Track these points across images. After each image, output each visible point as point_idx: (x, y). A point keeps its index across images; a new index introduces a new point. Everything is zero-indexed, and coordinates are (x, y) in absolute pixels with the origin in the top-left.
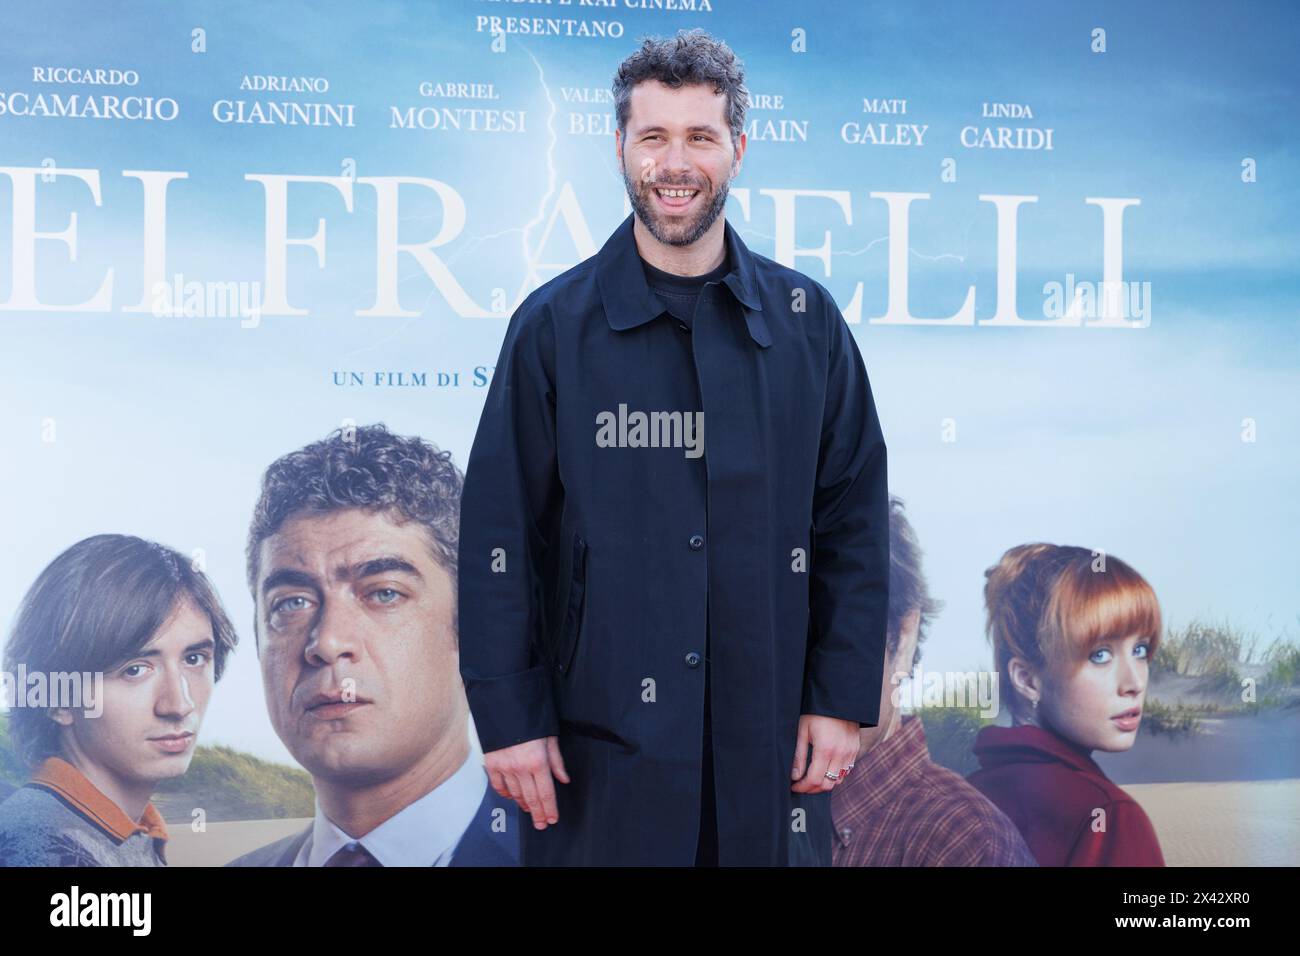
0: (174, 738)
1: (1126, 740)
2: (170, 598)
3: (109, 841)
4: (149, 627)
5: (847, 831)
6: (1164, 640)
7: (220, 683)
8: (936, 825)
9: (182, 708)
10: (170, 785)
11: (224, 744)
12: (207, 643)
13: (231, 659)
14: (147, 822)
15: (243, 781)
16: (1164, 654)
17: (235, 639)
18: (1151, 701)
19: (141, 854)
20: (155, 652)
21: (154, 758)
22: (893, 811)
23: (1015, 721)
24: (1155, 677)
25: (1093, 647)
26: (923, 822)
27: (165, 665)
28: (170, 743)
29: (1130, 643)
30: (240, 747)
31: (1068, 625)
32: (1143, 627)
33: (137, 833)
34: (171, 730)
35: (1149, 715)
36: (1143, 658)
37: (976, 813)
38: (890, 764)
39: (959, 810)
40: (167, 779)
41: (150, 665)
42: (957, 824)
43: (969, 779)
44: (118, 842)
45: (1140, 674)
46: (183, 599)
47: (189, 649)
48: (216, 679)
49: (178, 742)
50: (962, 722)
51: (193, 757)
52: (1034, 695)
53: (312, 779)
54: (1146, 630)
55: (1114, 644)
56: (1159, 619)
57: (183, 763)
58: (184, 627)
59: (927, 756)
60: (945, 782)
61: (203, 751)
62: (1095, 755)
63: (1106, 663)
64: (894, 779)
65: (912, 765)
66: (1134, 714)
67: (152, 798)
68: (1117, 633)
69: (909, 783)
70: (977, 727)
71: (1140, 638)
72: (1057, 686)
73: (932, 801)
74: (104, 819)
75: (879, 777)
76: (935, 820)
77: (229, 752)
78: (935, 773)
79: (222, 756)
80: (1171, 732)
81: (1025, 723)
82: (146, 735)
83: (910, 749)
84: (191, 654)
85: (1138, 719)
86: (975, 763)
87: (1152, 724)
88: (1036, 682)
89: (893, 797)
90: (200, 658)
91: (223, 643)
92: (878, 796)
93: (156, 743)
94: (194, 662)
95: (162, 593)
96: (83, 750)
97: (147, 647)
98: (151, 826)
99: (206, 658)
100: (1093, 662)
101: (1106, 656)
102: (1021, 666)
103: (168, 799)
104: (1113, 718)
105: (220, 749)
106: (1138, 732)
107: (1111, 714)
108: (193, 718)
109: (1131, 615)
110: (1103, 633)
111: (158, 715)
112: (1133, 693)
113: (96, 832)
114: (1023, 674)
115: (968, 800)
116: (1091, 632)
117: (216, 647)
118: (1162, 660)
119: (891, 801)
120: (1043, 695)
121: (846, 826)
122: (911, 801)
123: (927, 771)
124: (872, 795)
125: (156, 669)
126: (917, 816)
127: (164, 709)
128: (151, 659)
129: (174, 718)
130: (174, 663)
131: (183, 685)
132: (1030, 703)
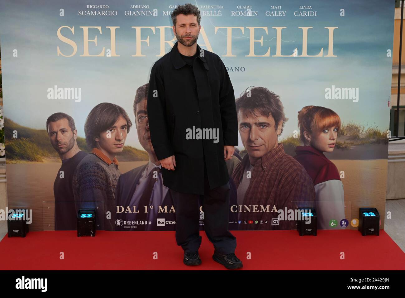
0: (119, 144)
1: (331, 150)
2: (118, 116)
3: (107, 165)
4: (114, 122)
5: (265, 168)
6: (341, 128)
7: (129, 134)
8: (286, 167)
9: (121, 138)
10: (118, 154)
11: (130, 146)
12: (126, 125)
13: (131, 129)
14: (114, 161)
15: (134, 153)
16: (341, 131)
17: (132, 124)
18: (337, 141)
19: (113, 168)
20: (115, 127)
21: (115, 148)
22: (276, 163)
23: (305, 145)
24: (339, 136)
25: (324, 129)
26: (283, 166)
27: (117, 130)
28: (119, 145)
29: (333, 128)
30: (133, 146)
31: (318, 124)
32: (336, 125)
33: (112, 163)
34: (119, 143)
35: (337, 144)
36: (336, 132)
37: (295, 165)
38: (275, 153)
39: (291, 164)
40: (118, 153)
41: (114, 129)
42: (291, 167)
43: (293, 157)
44: (109, 165)
45: (335, 135)
46: (121, 116)
47: (122, 126)
48: (128, 133)
49: (120, 145)
50: (292, 145)
51: (123, 149)
52: (309, 139)
53: (148, 153)
54: (337, 125)
55: (329, 128)
56: (340, 123)
57: (122, 149)
58: (121, 122)
59: (284, 152)
60: (288, 158)
61: (125, 147)
62: (324, 153)
63: (327, 132)
64: (276, 157)
65: (280, 154)
66: (333, 144)
67: (115, 156)
68: (330, 126)
69: (280, 158)
70: (296, 146)
71: (335, 127)
72: (315, 137)
73: (285, 162)
74: (106, 160)
75: (273, 156)
76: (285, 166)
77: (131, 147)
78: (286, 156)
79: (129, 148)
80: (342, 148)
81: (307, 145)
82: (114, 144)
83: (280, 150)
84: (122, 127)
85: (334, 145)
86: (295, 154)
87: (338, 146)
88: (310, 136)
89: (276, 160)
90: (124, 128)
91: (129, 125)
92: (272, 160)
93: (116, 146)
94: (123, 129)
95: (116, 115)
96: (101, 146)
97: (113, 126)
98: (115, 162)
99: (126, 128)
100: (324, 132)
101: (327, 131)
102: (306, 133)
103: (118, 157)
104: (328, 145)
105: (129, 147)
106: (334, 148)
107: (328, 144)
108: (123, 140)
109: (333, 122)
110: (326, 126)
111: (116, 140)
112: (333, 139)
113: (104, 163)
114: (307, 135)
115: (294, 162)
116: (323, 126)
117: (128, 126)
118: (341, 132)
119: (276, 161)
120: (311, 139)
121: (265, 167)
122: (280, 162)
123: (284, 155)
124: (271, 160)
125: (115, 131)
126: (282, 165)
127: (117, 138)
128: (114, 128)
129: (120, 140)
130: (119, 129)
131: (121, 134)
132: (309, 141)
